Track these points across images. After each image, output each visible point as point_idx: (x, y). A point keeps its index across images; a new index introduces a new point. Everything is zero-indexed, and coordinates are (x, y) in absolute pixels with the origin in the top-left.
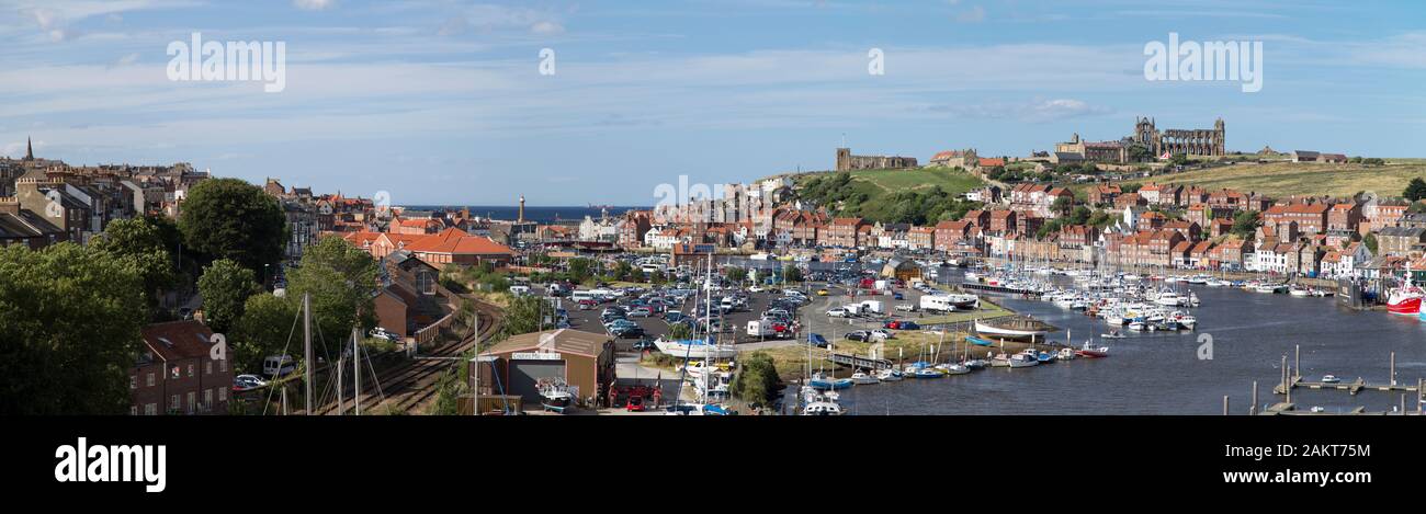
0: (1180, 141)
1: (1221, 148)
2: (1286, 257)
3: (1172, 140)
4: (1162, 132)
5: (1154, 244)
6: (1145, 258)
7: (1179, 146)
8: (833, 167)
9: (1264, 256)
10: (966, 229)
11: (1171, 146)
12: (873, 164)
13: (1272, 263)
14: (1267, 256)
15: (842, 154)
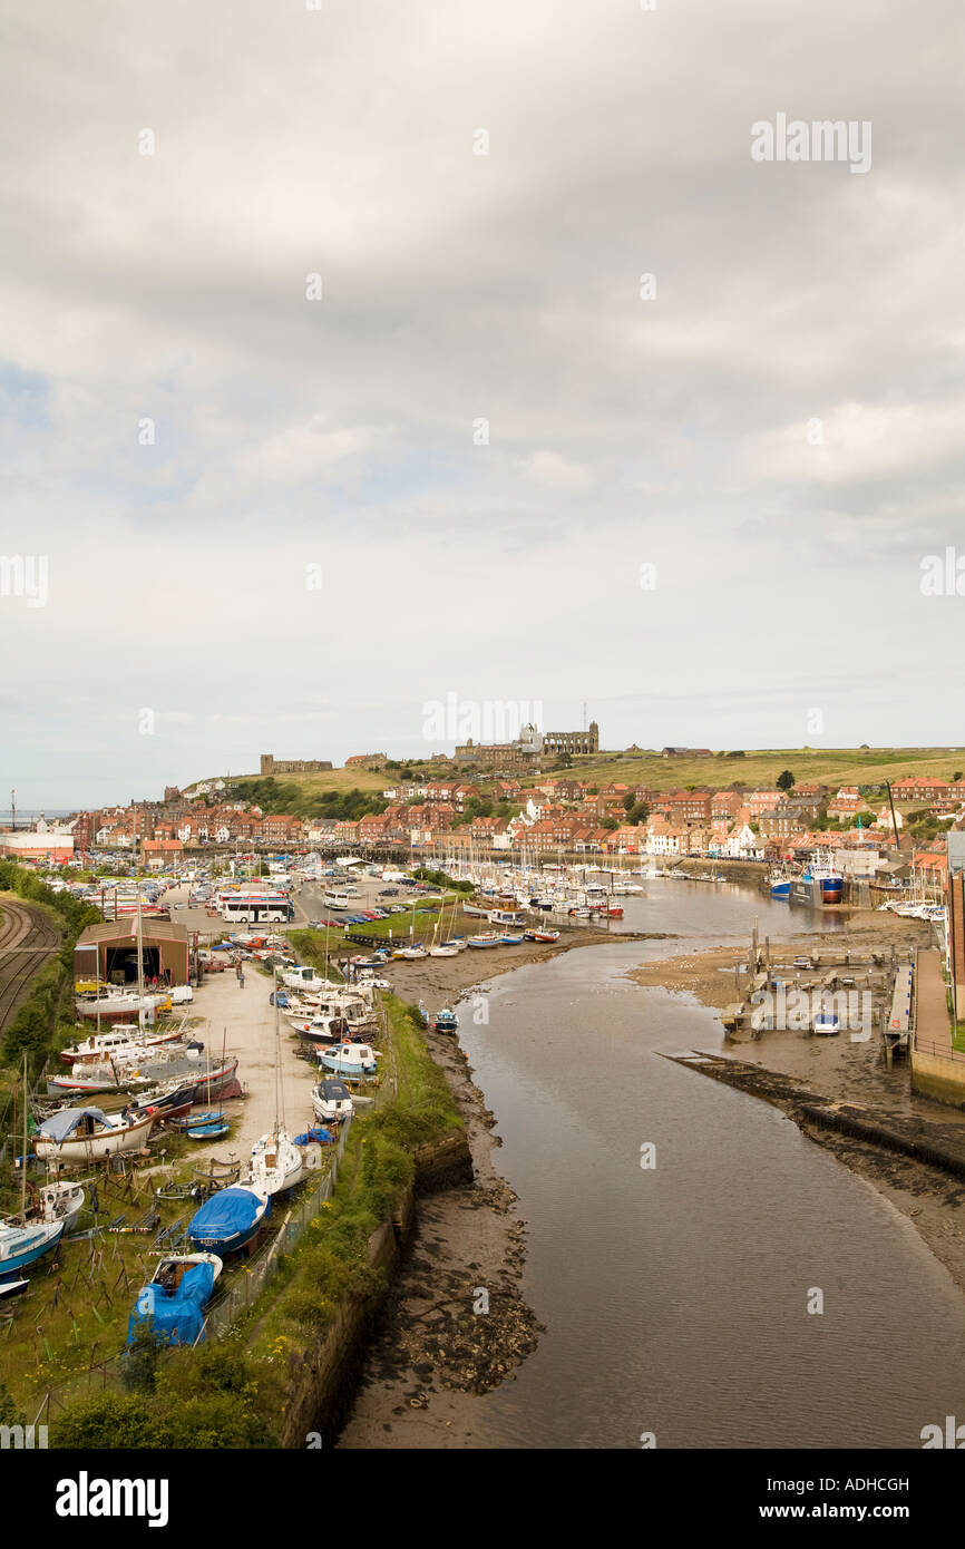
0: (560, 742)
1: (595, 748)
2: (677, 841)
3: (552, 741)
4: (545, 735)
5: (558, 832)
6: (550, 844)
7: (560, 747)
8: (258, 770)
9: (657, 840)
10: (387, 824)
11: (553, 747)
12: (294, 767)
13: (665, 847)
14: (661, 840)
15: (266, 760)
